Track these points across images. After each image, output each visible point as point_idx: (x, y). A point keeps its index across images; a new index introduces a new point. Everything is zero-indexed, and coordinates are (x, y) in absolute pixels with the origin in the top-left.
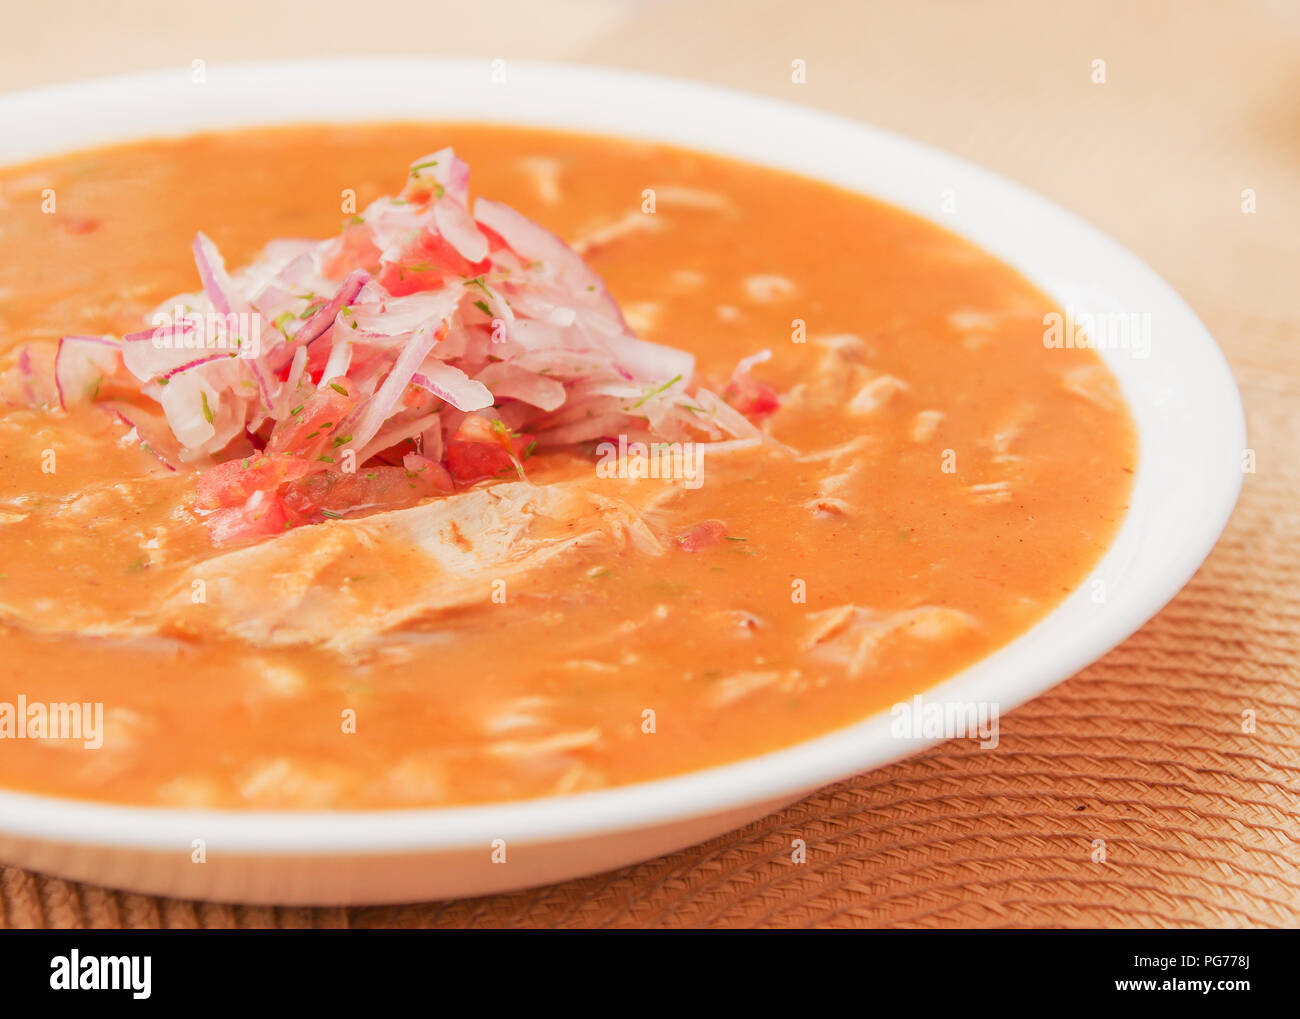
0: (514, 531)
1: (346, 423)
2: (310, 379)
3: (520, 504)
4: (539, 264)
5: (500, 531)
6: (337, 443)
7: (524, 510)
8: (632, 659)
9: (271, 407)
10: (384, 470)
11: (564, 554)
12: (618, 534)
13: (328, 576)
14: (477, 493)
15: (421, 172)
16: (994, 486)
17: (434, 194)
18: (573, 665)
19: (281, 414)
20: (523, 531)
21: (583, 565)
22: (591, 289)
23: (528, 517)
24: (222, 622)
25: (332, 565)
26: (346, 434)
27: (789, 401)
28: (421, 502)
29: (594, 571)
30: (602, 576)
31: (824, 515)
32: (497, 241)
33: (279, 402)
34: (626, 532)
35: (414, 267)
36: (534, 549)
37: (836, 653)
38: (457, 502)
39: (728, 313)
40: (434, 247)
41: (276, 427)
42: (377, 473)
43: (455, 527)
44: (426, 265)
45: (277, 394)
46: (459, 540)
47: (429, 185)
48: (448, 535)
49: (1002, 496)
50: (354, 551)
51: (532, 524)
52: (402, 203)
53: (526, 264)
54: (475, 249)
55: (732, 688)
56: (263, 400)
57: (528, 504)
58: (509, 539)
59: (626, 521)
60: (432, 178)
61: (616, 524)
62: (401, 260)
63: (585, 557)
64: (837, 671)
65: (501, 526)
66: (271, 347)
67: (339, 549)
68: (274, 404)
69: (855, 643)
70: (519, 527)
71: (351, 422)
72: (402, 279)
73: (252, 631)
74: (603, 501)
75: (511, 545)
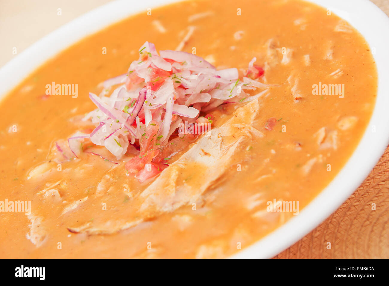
0: (219, 144)
1: (159, 132)
2: (142, 123)
3: (217, 136)
4: (185, 62)
5: (215, 146)
6: (159, 139)
7: (219, 137)
8: (274, 171)
9: (136, 136)
10: (174, 140)
11: (237, 147)
12: (248, 134)
13: (178, 182)
14: (203, 138)
15: (142, 51)
16: (337, 71)
17: (149, 56)
18: (259, 179)
19: (139, 137)
20: (221, 143)
21: (244, 148)
22: (201, 62)
23: (221, 138)
24: (158, 209)
25: (178, 178)
26: (159, 135)
27: (266, 69)
28: (190, 147)
29: (248, 149)
30: (251, 149)
31: (297, 101)
32: (171, 61)
33: (137, 133)
34: (250, 132)
35: (155, 80)
36: (228, 149)
37: (327, 145)
38: (199, 143)
39: (233, 48)
40: (158, 72)
41: (140, 141)
42: (173, 142)
43: (203, 150)
44: (158, 78)
45: (136, 132)
46: (206, 154)
47: (146, 54)
48: (203, 154)
49: (341, 73)
50: (181, 171)
51: (223, 140)
52: (141, 62)
53: (182, 64)
54: (168, 67)
55: (306, 169)
56: (132, 135)
57: (218, 135)
58: (219, 147)
59: (249, 130)
60: (146, 52)
61: (246, 132)
62: (151, 80)
63: (243, 145)
64: (330, 150)
65: (215, 145)
66: (127, 119)
67: (177, 172)
68: (136, 135)
69: (331, 139)
70: (220, 143)
71: (160, 131)
72: (154, 85)
73: (167, 208)
74: (239, 125)
75: (220, 149)
